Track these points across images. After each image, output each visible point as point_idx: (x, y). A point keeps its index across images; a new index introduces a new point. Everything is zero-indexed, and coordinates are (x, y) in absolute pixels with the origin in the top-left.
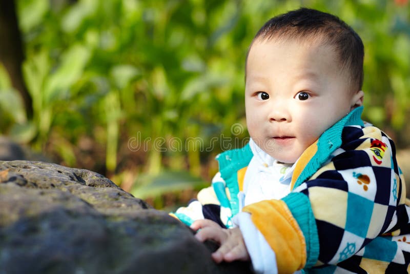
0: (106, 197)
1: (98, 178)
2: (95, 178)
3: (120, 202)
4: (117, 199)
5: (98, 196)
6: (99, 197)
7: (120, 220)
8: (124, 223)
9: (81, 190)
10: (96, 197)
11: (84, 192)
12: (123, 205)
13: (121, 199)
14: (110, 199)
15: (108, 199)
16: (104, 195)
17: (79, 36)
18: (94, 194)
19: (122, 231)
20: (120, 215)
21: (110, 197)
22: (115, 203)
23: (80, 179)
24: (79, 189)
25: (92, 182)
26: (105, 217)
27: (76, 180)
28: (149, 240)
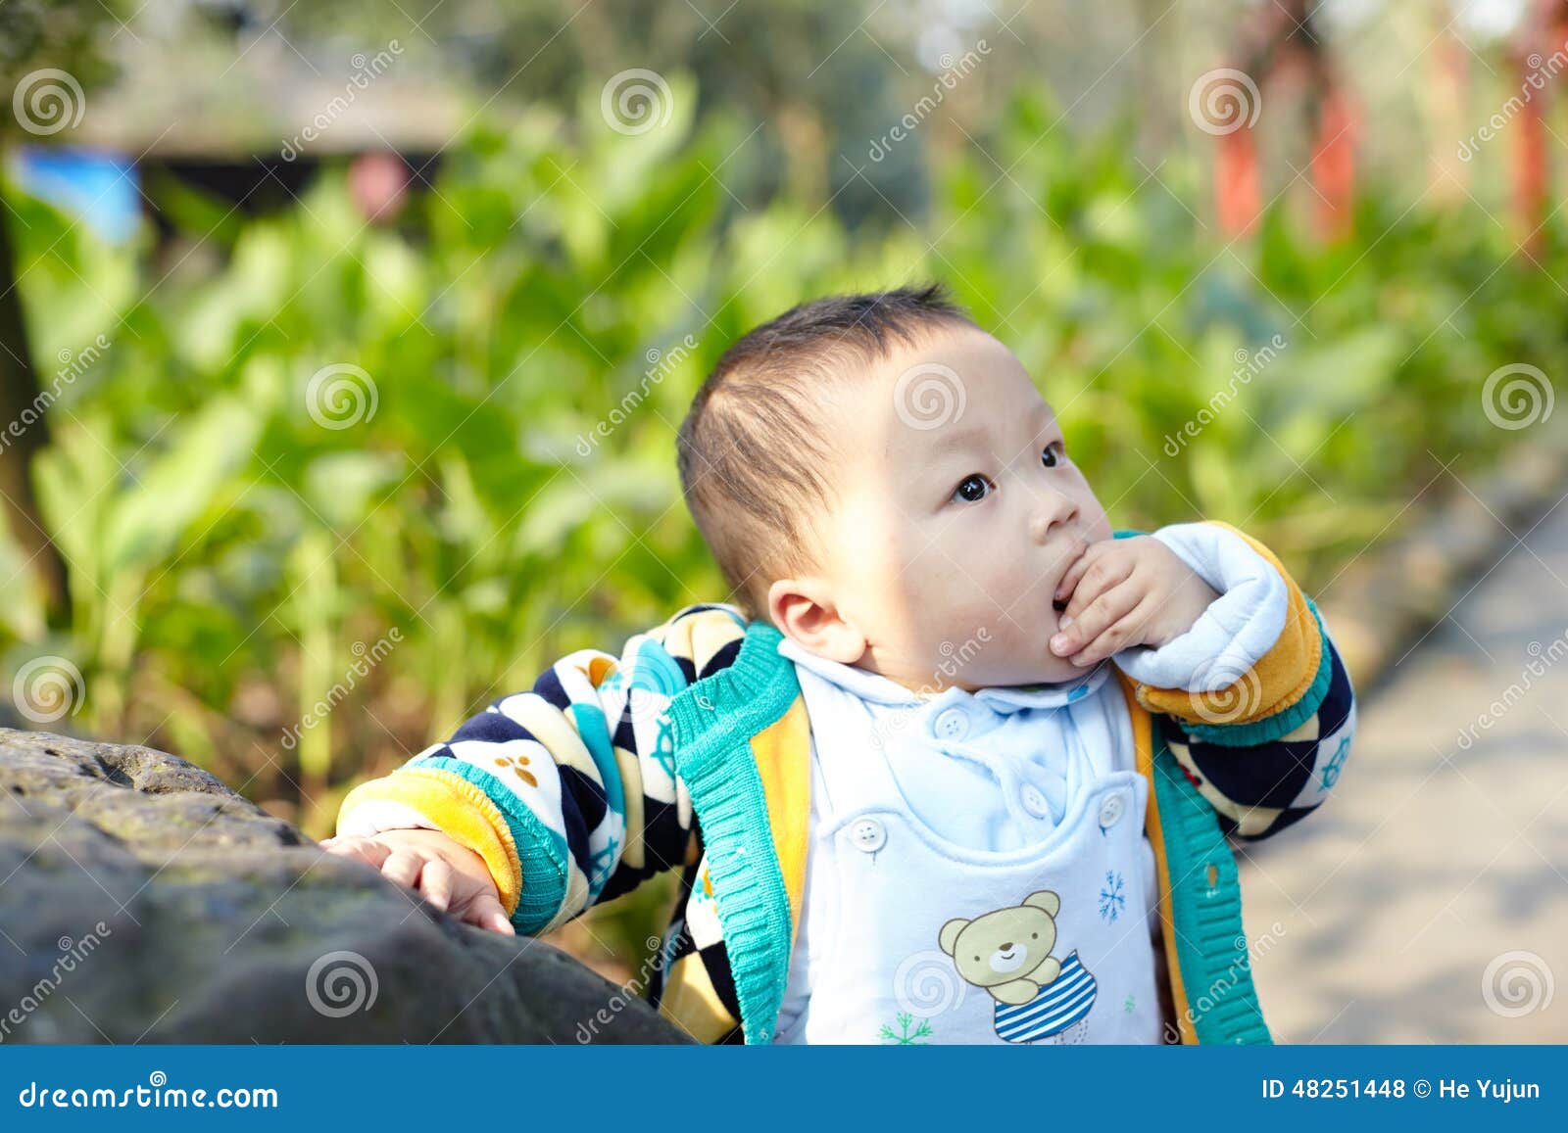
0: (178, 818)
1: (171, 769)
2: (163, 768)
3: (218, 833)
4: (206, 823)
5: (151, 816)
6: (156, 819)
7: (199, 878)
8: (208, 890)
9: (103, 800)
10: (146, 820)
11: (113, 808)
12: (224, 840)
13: (221, 822)
14: (187, 824)
15: (180, 825)
16: (171, 812)
17: (230, 379)
18: (142, 812)
19: (196, 908)
20: (200, 867)
21: (189, 817)
22: (200, 835)
23: (115, 773)
24: (99, 798)
25: (151, 782)
26: (149, 870)
27: (102, 775)
28: (274, 935)
